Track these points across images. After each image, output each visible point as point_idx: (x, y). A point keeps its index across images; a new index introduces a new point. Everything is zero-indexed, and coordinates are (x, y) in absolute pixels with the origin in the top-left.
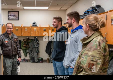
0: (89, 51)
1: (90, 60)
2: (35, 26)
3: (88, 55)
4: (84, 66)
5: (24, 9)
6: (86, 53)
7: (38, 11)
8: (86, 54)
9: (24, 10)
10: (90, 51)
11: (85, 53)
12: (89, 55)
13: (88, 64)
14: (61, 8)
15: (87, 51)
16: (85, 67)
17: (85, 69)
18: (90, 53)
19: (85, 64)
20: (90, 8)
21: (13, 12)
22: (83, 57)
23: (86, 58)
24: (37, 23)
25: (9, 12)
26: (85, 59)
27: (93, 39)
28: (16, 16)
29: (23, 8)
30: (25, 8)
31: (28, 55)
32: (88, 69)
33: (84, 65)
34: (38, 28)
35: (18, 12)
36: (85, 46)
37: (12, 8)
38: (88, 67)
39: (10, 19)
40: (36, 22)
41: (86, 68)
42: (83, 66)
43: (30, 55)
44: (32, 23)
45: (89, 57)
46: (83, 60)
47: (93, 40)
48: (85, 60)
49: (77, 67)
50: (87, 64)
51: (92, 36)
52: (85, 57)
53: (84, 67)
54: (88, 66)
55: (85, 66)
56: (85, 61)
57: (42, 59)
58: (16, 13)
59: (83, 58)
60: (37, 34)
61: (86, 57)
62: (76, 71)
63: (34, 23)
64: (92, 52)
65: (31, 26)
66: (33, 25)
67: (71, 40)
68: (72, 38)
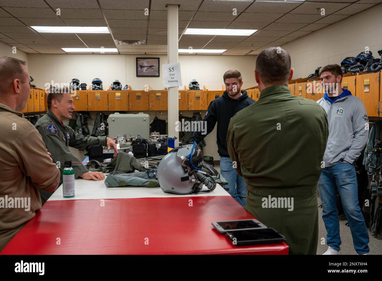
2: (197, 89)
7: (200, 57)
20: (362, 53)
21: (147, 60)
24: (199, 83)
25: (138, 59)
28: (153, 69)
34: (203, 92)
35: (159, 59)
37: (147, 51)
39: (141, 74)
40: (197, 81)
44: (189, 83)
57: (213, 159)
58: (154, 63)
60: (202, 105)
63: (195, 83)
65: (188, 89)
66: (192, 86)
67: (341, 115)
68: (342, 110)
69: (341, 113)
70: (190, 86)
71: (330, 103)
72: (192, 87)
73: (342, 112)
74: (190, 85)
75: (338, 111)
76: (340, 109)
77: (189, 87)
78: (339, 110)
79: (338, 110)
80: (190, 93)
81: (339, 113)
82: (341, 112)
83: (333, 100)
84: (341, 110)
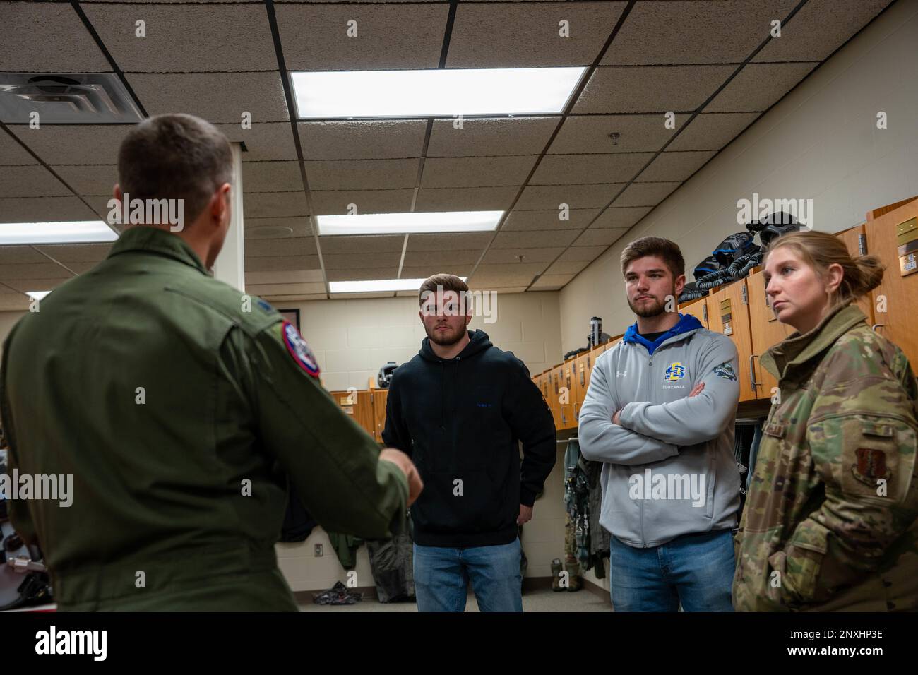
0: (838, 394)
1: (857, 434)
3: (840, 412)
4: (835, 469)
5: (328, 293)
6: (824, 404)
8: (826, 411)
9: (330, 298)
10: (844, 391)
11: (822, 408)
12: (847, 410)
13: (853, 454)
14: (536, 278)
15: (827, 394)
16: (838, 473)
17: (842, 482)
18: (850, 403)
19: (839, 459)
20: (728, 238)
22: (815, 426)
23: (833, 430)
26: (829, 437)
27: (835, 341)
29: (327, 288)
30: (337, 287)
31: (362, 558)
32: (860, 481)
33: (832, 465)
35: (297, 312)
36: (794, 386)
38: (856, 472)
41: (844, 478)
42: (829, 471)
43: (371, 556)
44: (378, 372)
45: (848, 423)
46: (821, 440)
47: (838, 343)
48: (829, 441)
49: (785, 489)
50: (846, 454)
51: (825, 331)
52: (825, 427)
53: (835, 474)
54: (854, 465)
55: (840, 466)
56: (830, 446)
59: (813, 430)
61: (833, 423)
62: (781, 513)
64: (856, 396)
65: (375, 385)
66: (385, 380)
67: (680, 383)
68: (679, 369)
69: (677, 378)
70: (381, 379)
71: (646, 351)
72: (386, 382)
73: (682, 375)
74: (380, 376)
75: (669, 371)
76: (674, 365)
77: (379, 382)
78: (673, 369)
79: (669, 369)
80: (378, 396)
81: (672, 377)
82: (679, 373)
83: (652, 341)
84: (677, 367)
